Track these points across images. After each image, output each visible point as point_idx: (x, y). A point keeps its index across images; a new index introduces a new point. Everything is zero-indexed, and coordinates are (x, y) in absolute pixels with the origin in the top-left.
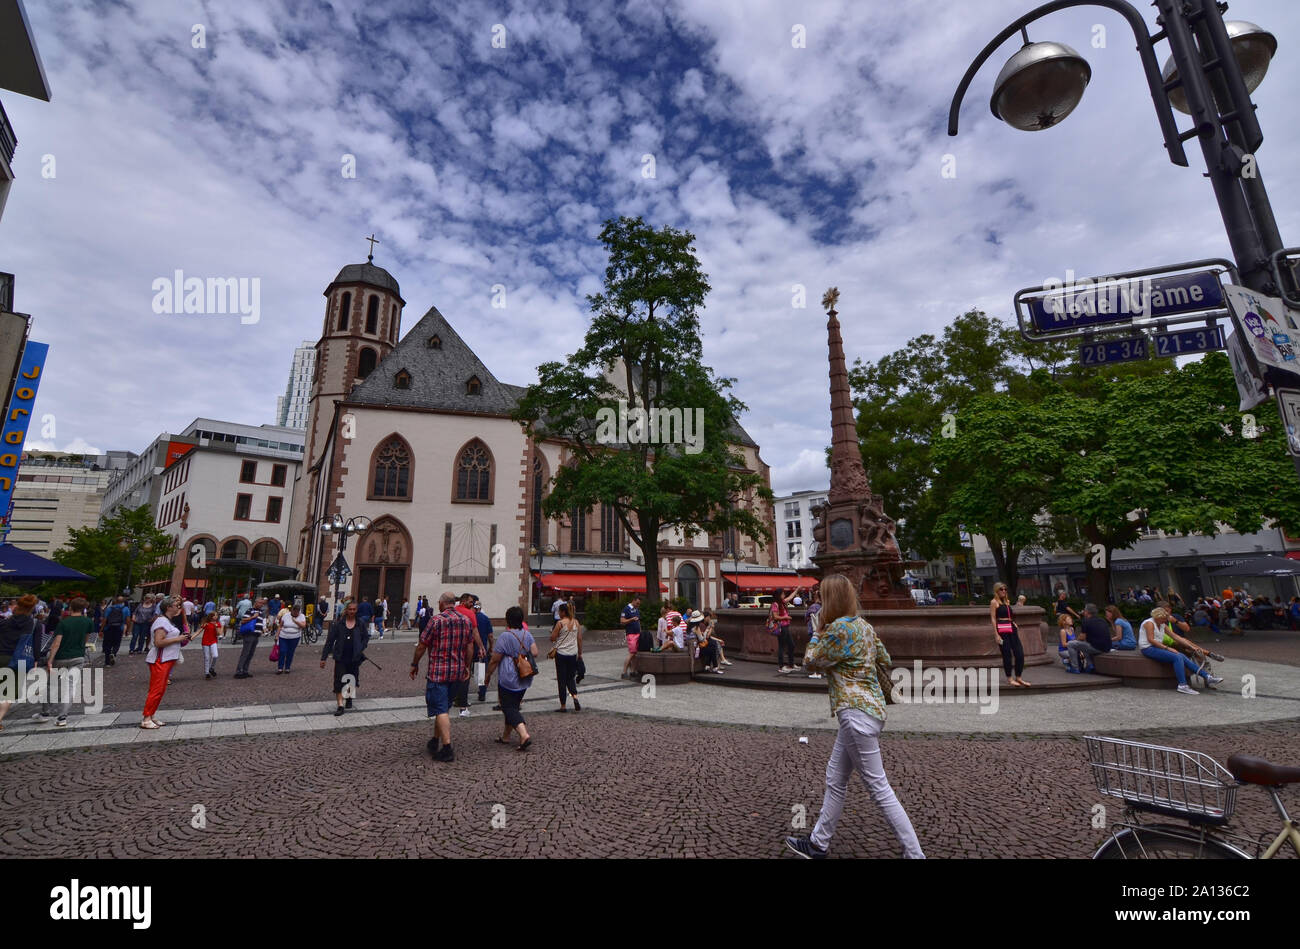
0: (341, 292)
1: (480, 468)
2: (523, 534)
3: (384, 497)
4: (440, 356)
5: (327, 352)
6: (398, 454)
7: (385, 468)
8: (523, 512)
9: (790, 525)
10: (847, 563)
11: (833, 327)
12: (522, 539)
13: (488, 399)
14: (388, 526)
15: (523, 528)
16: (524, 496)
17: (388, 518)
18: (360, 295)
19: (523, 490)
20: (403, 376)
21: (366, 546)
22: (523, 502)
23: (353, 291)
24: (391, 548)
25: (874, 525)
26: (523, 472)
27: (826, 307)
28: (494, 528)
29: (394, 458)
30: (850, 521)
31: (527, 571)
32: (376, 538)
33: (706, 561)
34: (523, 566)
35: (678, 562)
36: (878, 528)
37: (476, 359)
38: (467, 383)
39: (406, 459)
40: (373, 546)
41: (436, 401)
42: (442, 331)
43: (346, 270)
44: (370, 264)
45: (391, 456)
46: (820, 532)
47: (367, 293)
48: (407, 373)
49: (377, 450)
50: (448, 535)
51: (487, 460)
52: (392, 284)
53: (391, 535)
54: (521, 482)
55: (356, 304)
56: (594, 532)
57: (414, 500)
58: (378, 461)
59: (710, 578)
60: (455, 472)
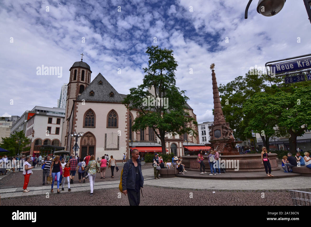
0: (74, 69)
1: (114, 118)
2: (127, 136)
3: (87, 127)
4: (102, 87)
5: (71, 87)
6: (91, 114)
7: (88, 118)
8: (126, 130)
9: (203, 132)
10: (219, 142)
11: (213, 75)
12: (127, 138)
13: (116, 98)
14: (89, 135)
15: (127, 134)
16: (127, 125)
17: (89, 133)
18: (79, 70)
19: (126, 124)
20: (92, 92)
21: (83, 141)
22: (126, 127)
23: (77, 69)
24: (90, 141)
25: (227, 131)
26: (126, 119)
27: (211, 69)
29: (90, 116)
30: (220, 130)
31: (128, 146)
32: (86, 138)
33: (179, 143)
34: (127, 145)
35: (171, 143)
36: (228, 132)
37: (112, 87)
38: (110, 94)
39: (94, 116)
40: (85, 140)
41: (101, 99)
42: (102, 80)
43: (75, 63)
44: (82, 61)
45: (89, 115)
46: (211, 133)
47: (81, 70)
48: (93, 92)
49: (85, 113)
50: (106, 137)
51: (116, 115)
52: (88, 67)
53: (90, 137)
54: (126, 121)
55: (78, 73)
56: (147, 135)
57: (96, 127)
58: (86, 117)
59: (180, 147)
60: (107, 119)
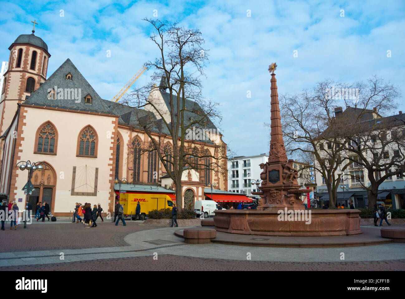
0: (17, 48)
1: (91, 140)
2: (111, 173)
3: (42, 153)
4: (72, 83)
5: (10, 78)
6: (50, 131)
7: (43, 138)
8: (111, 162)
10: (276, 190)
11: (273, 81)
12: (111, 175)
13: (96, 105)
14: (44, 166)
15: (111, 170)
16: (112, 154)
17: (44, 163)
18: (28, 50)
19: (112, 151)
22: (112, 157)
23: (24, 48)
24: (46, 177)
25: (289, 173)
26: (112, 143)
27: (270, 72)
28: (97, 169)
29: (47, 133)
30: (278, 171)
31: (113, 190)
32: (38, 172)
33: (198, 188)
34: (111, 188)
37: (89, 86)
38: (85, 98)
39: (54, 134)
40: (37, 176)
41: (69, 106)
42: (73, 71)
43: (20, 37)
44: (33, 35)
45: (47, 132)
46: (264, 175)
47: (32, 49)
49: (39, 129)
50: (74, 172)
51: (94, 136)
52: (43, 45)
53: (46, 171)
54: (111, 147)
55: (25, 55)
56: (144, 173)
57: (57, 154)
58: (40, 135)
59: (199, 195)
60: (78, 141)
